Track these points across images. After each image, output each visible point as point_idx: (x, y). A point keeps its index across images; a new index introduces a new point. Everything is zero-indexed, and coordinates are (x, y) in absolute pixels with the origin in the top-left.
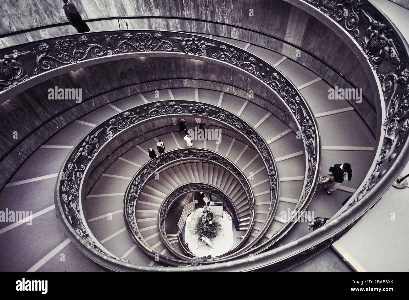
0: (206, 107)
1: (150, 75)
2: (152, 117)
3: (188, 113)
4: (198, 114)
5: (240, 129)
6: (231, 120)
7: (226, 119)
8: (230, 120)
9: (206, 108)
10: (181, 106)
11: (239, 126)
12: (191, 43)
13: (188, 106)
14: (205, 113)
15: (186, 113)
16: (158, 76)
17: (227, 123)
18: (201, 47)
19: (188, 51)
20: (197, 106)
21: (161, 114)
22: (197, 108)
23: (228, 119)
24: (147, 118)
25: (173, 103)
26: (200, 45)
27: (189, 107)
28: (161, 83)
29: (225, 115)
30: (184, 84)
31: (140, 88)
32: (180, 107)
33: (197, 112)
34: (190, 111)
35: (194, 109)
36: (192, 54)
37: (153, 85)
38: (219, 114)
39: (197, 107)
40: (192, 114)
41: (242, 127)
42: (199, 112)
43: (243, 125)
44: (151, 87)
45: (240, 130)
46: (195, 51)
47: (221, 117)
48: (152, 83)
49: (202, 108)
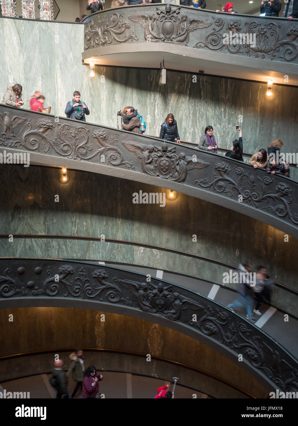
0: (176, 294)
1: (70, 225)
2: (49, 295)
3: (131, 306)
4: (155, 310)
5: (256, 361)
6: (233, 334)
7: (222, 331)
8: (230, 335)
9: (176, 298)
10: (120, 284)
11: (253, 352)
12: (160, 154)
13: (135, 286)
14: (173, 311)
15: (128, 305)
16: (87, 230)
17: (224, 342)
18: (178, 164)
19: (152, 170)
20: (155, 288)
21: (70, 295)
22: (155, 295)
23: (226, 332)
24: (37, 295)
25: (103, 273)
26: (177, 160)
27: (137, 290)
28: (88, 246)
29: (220, 318)
30: (135, 257)
31: (44, 247)
32: (117, 287)
33: (153, 307)
34: (137, 302)
35: (146, 297)
36: (158, 176)
37: (71, 248)
38: (205, 317)
39: (155, 291)
40: (141, 309)
41: (262, 354)
42: (158, 305)
43: (265, 350)
44: (67, 250)
45: (256, 365)
46: (165, 172)
47: (209, 325)
48: (71, 243)
49: (165, 296)
